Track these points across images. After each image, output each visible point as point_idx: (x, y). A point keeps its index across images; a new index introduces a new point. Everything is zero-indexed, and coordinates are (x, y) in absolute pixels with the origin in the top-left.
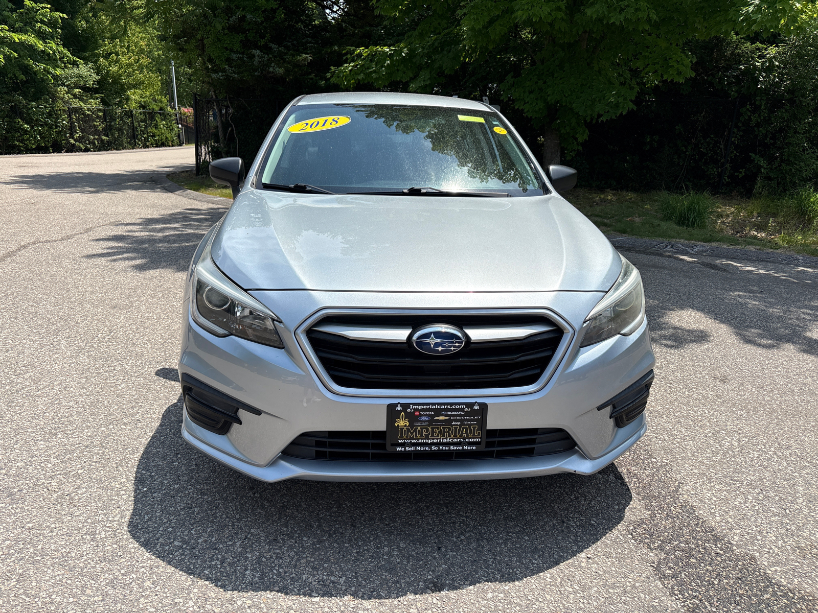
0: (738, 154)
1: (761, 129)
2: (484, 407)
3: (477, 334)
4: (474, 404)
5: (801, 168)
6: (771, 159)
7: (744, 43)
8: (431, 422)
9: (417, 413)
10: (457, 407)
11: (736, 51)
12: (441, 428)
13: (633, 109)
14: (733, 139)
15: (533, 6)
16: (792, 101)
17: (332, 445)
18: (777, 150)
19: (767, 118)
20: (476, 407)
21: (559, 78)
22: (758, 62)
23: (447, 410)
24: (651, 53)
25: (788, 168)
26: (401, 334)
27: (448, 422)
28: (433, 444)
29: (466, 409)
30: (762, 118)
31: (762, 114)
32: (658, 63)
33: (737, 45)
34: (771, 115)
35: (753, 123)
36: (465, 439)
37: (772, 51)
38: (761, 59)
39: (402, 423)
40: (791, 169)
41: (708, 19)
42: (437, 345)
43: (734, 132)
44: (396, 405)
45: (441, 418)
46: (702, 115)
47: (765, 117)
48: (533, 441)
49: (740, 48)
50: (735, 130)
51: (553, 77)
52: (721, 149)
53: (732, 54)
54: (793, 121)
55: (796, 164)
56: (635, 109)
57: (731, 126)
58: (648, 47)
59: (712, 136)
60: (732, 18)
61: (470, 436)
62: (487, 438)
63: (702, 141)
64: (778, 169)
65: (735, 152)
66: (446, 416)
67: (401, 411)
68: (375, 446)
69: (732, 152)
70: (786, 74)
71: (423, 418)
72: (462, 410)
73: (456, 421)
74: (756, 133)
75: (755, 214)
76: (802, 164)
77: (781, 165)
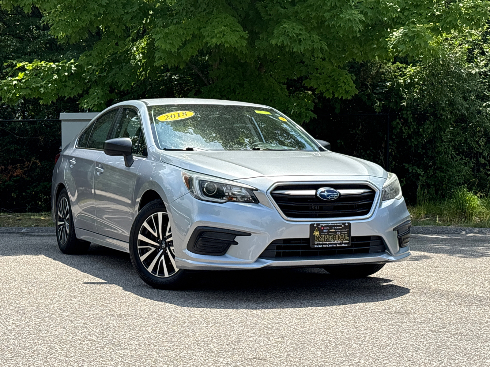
0: (397, 164)
1: (413, 140)
2: (350, 224)
3: (343, 192)
4: (345, 223)
5: (453, 173)
6: (426, 168)
7: (386, 63)
8: (329, 232)
9: (322, 228)
10: (339, 224)
11: (381, 70)
12: (332, 235)
13: (314, 118)
14: (390, 150)
15: (224, 35)
16: (434, 114)
17: (285, 248)
18: (430, 160)
19: (416, 130)
20: (347, 225)
21: (241, 94)
22: (401, 80)
23: (335, 226)
24: (320, 74)
25: (442, 174)
26: (312, 192)
27: (335, 233)
28: (329, 244)
29: (342, 226)
30: (412, 130)
31: (411, 126)
32: (328, 83)
33: (381, 65)
34: (419, 127)
35: (405, 135)
36: (342, 241)
37: (411, 70)
38: (402, 77)
39: (316, 233)
40: (445, 176)
41: (364, 45)
42: (328, 196)
43: (390, 144)
44: (314, 224)
45: (332, 230)
46: (360, 128)
47: (414, 130)
48: (368, 245)
49: (384, 68)
50: (391, 142)
51: (235, 94)
52: (381, 160)
53: (377, 72)
54: (440, 132)
55: (448, 171)
56: (316, 118)
57: (387, 138)
58: (317, 69)
59: (371, 148)
60: (384, 46)
61: (345, 239)
62: (352, 242)
63: (363, 153)
64: (434, 176)
65: (394, 163)
66: (335, 229)
67: (316, 227)
68: (303, 248)
69: (391, 163)
70: (426, 90)
71: (325, 231)
72: (341, 226)
73: (339, 232)
74: (409, 145)
75: (423, 215)
76: (454, 170)
77: (436, 172)
